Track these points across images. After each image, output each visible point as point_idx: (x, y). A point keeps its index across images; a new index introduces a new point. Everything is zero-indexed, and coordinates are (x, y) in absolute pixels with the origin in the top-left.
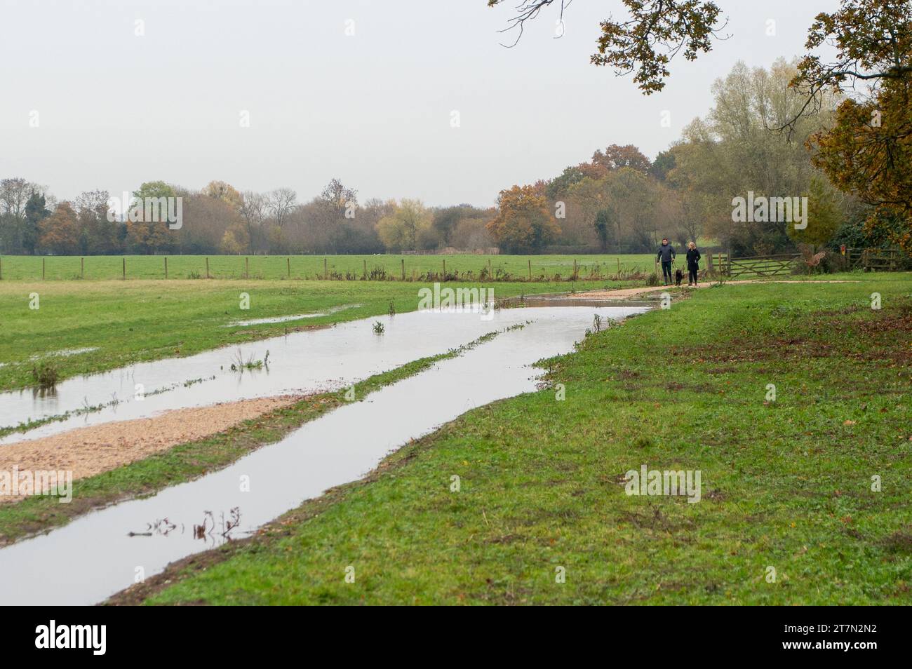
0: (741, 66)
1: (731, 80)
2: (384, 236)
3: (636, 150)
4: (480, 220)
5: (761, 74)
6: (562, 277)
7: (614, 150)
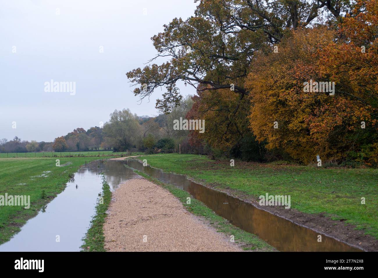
0: (116, 110)
1: (114, 113)
2: (27, 148)
3: (83, 129)
4: (49, 145)
5: (120, 112)
6: (96, 156)
7: (78, 129)
